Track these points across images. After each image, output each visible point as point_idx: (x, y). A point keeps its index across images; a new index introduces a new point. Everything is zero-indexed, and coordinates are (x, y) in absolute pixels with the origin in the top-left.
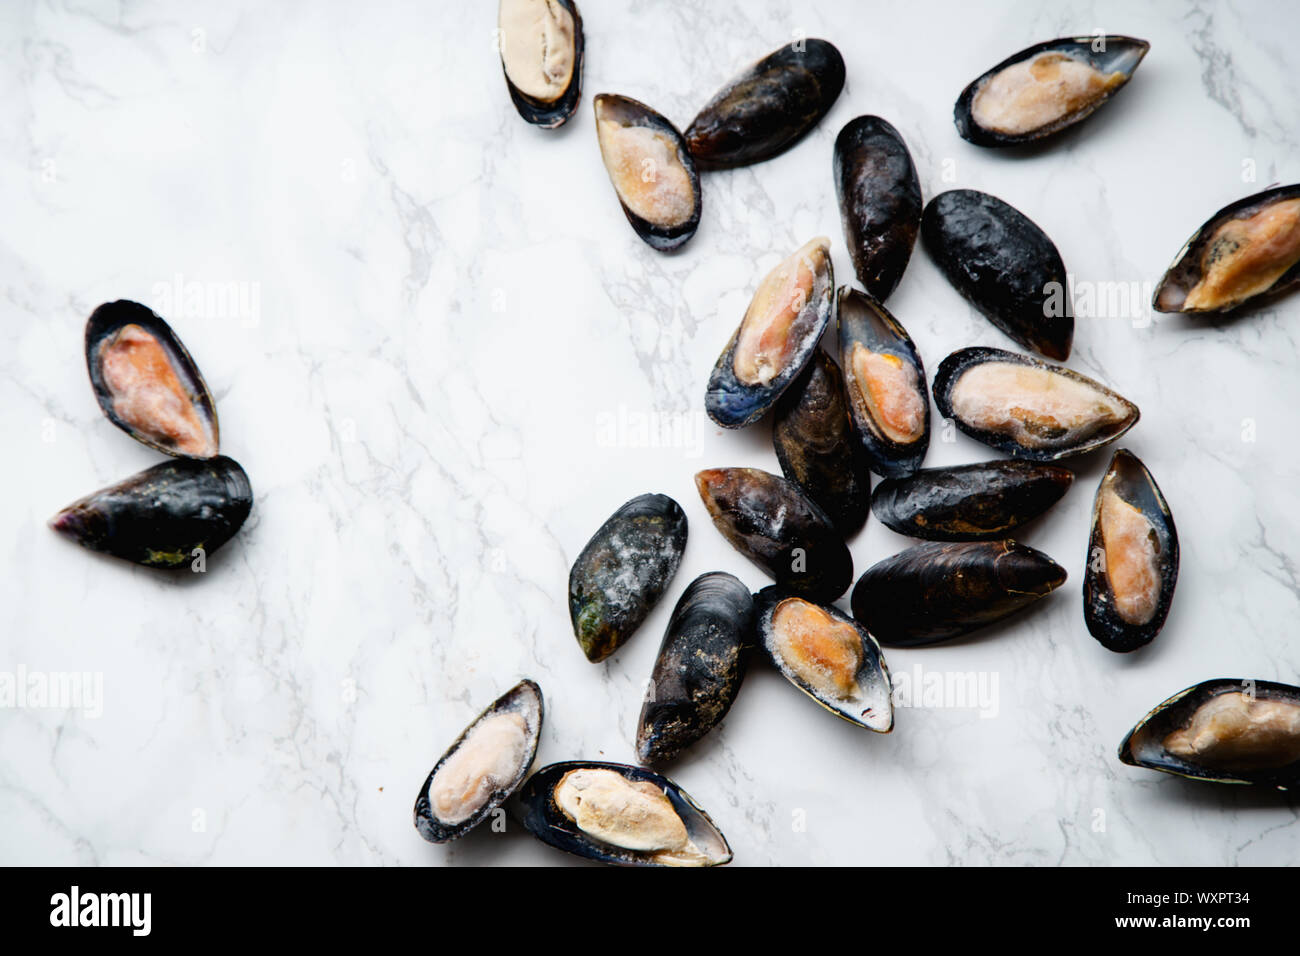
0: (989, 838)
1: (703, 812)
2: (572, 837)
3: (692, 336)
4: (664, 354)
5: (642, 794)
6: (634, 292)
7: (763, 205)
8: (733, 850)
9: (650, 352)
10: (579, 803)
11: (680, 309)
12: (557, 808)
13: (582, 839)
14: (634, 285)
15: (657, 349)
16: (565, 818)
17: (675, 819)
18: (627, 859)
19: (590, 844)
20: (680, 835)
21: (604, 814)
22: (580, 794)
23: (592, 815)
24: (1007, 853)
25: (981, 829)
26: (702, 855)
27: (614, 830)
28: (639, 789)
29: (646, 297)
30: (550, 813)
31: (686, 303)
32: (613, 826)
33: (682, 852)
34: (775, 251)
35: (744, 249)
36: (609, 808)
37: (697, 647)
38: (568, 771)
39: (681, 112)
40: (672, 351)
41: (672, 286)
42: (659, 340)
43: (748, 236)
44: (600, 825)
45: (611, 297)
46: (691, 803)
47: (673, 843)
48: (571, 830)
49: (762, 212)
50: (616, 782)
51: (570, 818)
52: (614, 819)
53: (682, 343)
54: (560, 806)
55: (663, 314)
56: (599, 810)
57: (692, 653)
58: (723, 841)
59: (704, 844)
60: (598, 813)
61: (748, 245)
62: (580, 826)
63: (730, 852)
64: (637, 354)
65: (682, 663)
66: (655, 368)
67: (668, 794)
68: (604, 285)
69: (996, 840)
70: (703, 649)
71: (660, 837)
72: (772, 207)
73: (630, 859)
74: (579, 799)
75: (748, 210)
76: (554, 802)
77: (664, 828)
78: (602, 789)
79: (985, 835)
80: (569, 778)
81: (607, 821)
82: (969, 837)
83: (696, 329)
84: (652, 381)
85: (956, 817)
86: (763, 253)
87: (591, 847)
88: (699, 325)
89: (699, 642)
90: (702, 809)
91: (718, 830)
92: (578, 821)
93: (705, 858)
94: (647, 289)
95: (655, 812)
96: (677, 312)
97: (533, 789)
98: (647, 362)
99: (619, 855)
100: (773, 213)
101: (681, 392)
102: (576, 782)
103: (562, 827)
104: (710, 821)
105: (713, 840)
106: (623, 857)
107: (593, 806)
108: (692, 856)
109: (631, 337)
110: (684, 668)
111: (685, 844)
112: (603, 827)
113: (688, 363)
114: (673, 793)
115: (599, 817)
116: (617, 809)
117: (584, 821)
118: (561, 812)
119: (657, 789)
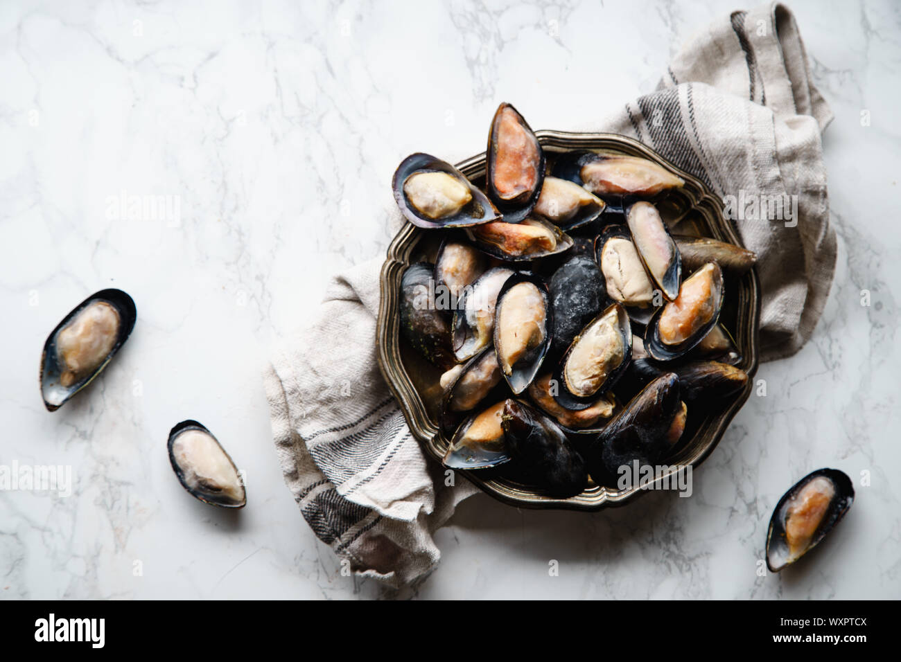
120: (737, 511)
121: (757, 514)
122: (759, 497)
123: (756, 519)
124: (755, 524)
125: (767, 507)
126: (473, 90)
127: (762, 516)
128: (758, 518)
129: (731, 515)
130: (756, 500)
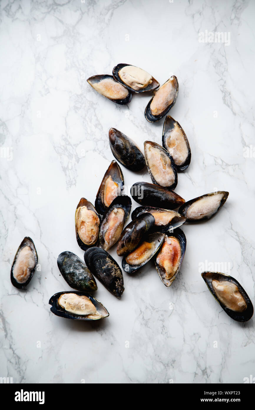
0: (152, 307)
1: (100, 303)
2: (64, 313)
3: (78, 163)
4: (70, 167)
5: (83, 299)
6: (62, 149)
7: (100, 127)
8: (109, 313)
9: (66, 167)
10: (65, 303)
11: (75, 155)
12: (59, 305)
13: (67, 313)
14: (62, 147)
15: (68, 166)
16: (62, 308)
17: (93, 305)
18: (80, 318)
19: (69, 314)
20: (94, 310)
21: (72, 306)
22: (65, 301)
23: (69, 306)
24: (157, 311)
25: (150, 304)
26: (101, 315)
27: (76, 310)
28: (82, 298)
29: (66, 151)
30: (57, 307)
31: (77, 153)
32: (75, 309)
33: (95, 315)
34: (102, 140)
35: (94, 139)
36: (74, 304)
37: (101, 267)
38: (62, 294)
39: (78, 99)
40: (72, 167)
41: (73, 148)
42: (68, 163)
43: (95, 135)
44: (72, 309)
45: (56, 150)
46: (96, 301)
47: (93, 312)
48: (64, 311)
49: (99, 129)
50: (75, 296)
51: (63, 308)
52: (75, 307)
53: (75, 164)
54: (60, 305)
55: (70, 156)
56: (71, 305)
57: (102, 270)
58: (106, 311)
59: (101, 312)
60: (71, 306)
61: (95, 138)
62: (66, 309)
63: (108, 313)
64: (62, 167)
65: (103, 273)
66: (67, 171)
67: (90, 299)
68: (54, 147)
69: (154, 307)
70: (103, 266)
71: (89, 311)
72: (102, 128)
73: (81, 318)
74: (65, 302)
75: (95, 128)
76: (58, 304)
77: (90, 308)
78: (72, 299)
79: (151, 306)
80: (62, 296)
81: (74, 307)
82: (146, 306)
83: (79, 161)
84: (66, 175)
85: (143, 301)
86: (99, 140)
87: (70, 315)
88: (80, 160)
89: (100, 266)
90: (100, 302)
91: (105, 307)
92: (65, 308)
93: (102, 316)
94: (66, 149)
95: (87, 304)
96: (74, 156)
97: (52, 300)
98: (65, 169)
99: (77, 317)
100: (102, 129)
101: (74, 178)
102: (64, 297)
103: (61, 310)
104: (102, 305)
105: (103, 310)
106: (78, 317)
107: (69, 304)
108: (98, 315)
109: (61, 162)
110: (105, 274)
111: (96, 312)
112: (73, 309)
113: (76, 170)
114: (91, 298)
115: (71, 307)
116: (76, 304)
117: (67, 308)
118: (60, 306)
119: (87, 297)
120: (198, 374)
121: (207, 375)
122: (207, 367)
123: (207, 378)
124: (206, 380)
125: (211, 371)
126: (66, 182)
127: (209, 376)
128: (208, 377)
129: (195, 376)
130: (206, 368)
